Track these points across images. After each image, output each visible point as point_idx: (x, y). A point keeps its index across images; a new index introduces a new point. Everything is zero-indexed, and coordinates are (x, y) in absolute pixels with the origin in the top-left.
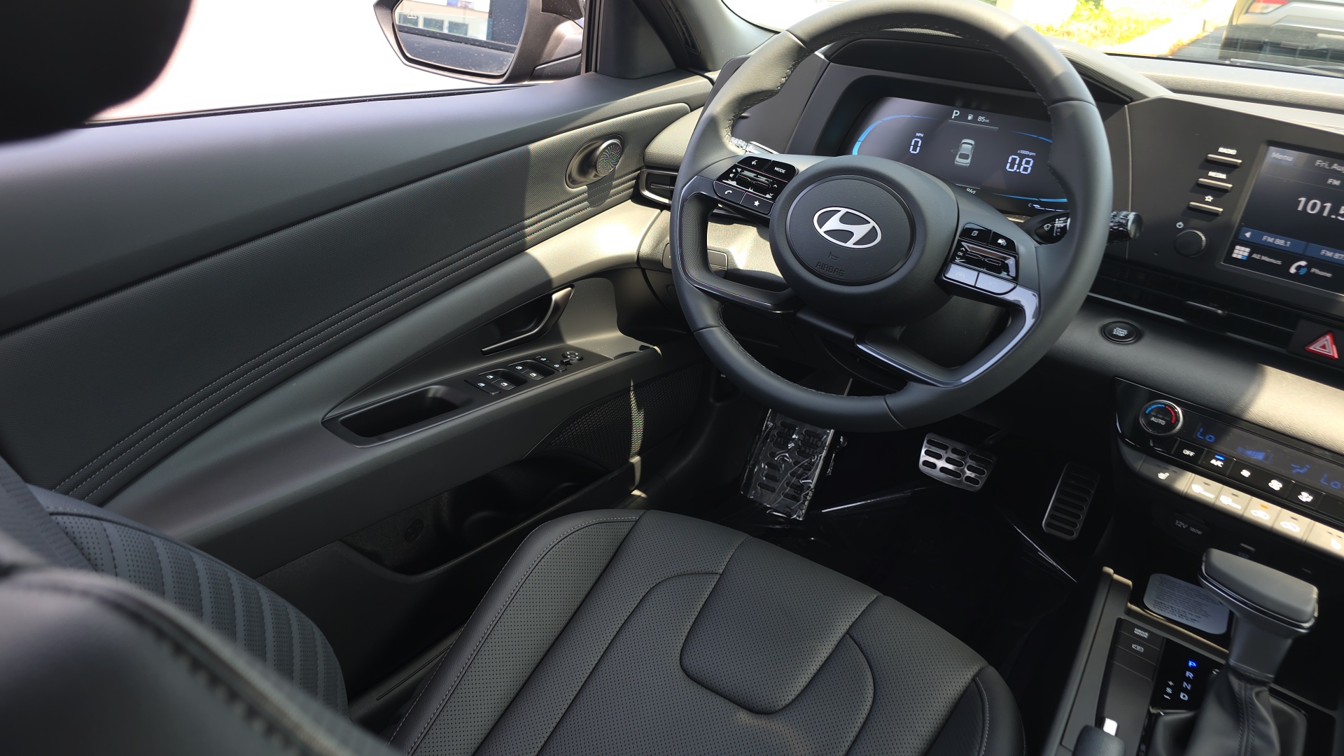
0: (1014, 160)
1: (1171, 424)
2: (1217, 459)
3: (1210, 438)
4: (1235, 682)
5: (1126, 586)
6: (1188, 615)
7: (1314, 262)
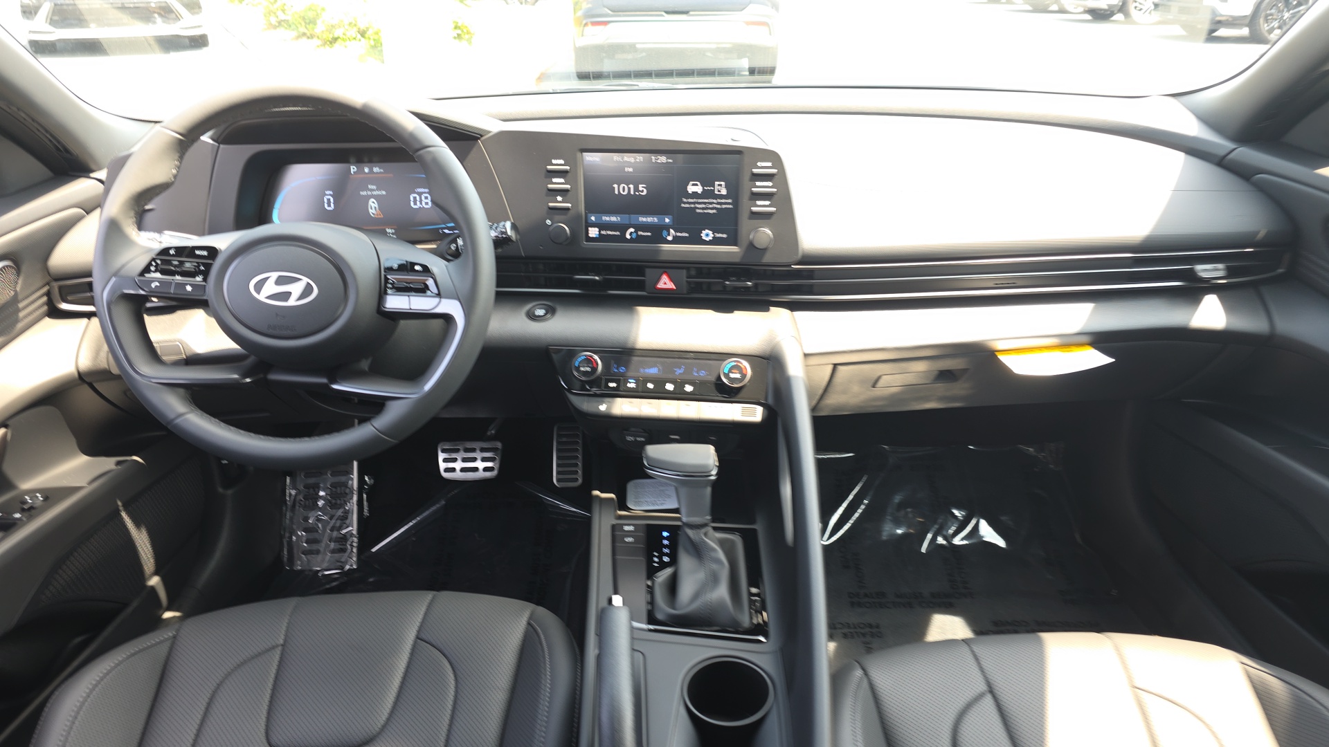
0: (415, 198)
1: (594, 369)
2: (630, 383)
3: (622, 369)
4: (690, 532)
5: (611, 499)
6: (658, 502)
7: (639, 227)
